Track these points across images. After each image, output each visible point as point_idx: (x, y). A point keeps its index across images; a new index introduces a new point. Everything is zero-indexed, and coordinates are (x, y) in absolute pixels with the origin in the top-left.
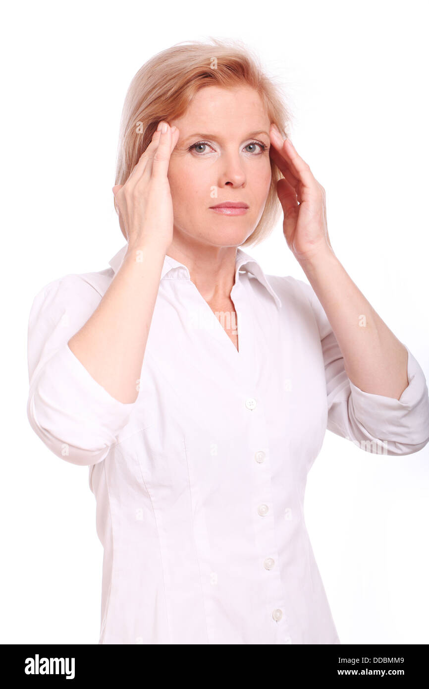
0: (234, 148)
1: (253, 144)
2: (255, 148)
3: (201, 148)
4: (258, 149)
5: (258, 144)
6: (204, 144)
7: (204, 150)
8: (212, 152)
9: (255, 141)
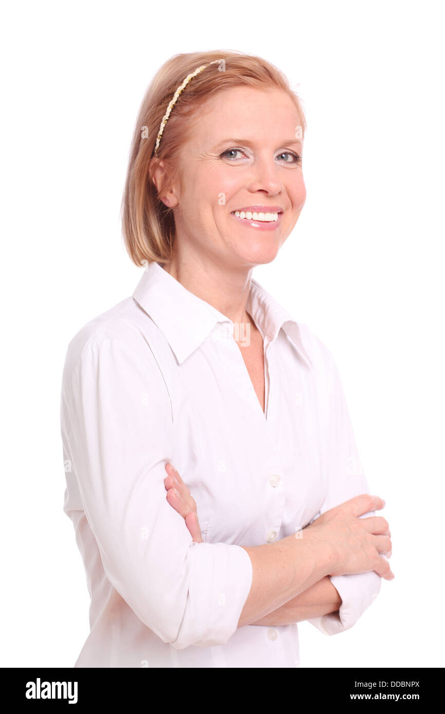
0: (268, 155)
1: (285, 153)
2: (287, 158)
3: (232, 154)
4: (290, 158)
5: (290, 154)
6: (235, 151)
7: (236, 156)
8: (243, 158)
9: (287, 151)
